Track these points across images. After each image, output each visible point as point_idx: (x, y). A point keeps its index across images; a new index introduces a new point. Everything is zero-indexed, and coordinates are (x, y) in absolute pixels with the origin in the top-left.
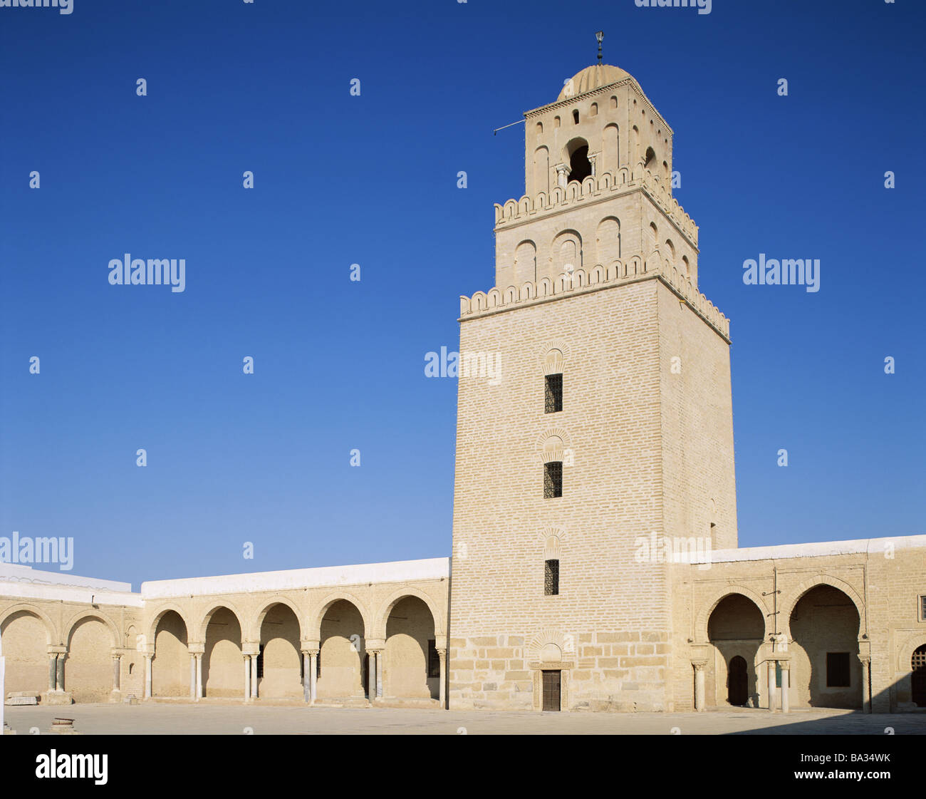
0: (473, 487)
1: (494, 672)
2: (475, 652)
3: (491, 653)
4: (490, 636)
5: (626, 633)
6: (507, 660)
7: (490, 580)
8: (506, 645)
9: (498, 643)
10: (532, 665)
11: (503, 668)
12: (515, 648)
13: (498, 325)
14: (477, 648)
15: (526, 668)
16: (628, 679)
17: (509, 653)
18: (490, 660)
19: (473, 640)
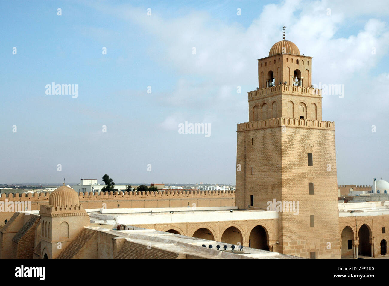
0: (288, 188)
1: (297, 253)
2: (291, 247)
3: (296, 247)
4: (295, 241)
5: (331, 239)
6: (301, 249)
7: (295, 221)
8: (300, 244)
9: (298, 243)
10: (308, 251)
11: (300, 252)
12: (303, 245)
13: (293, 131)
14: (292, 246)
15: (306, 252)
16: (332, 253)
17: (301, 247)
18: (296, 250)
19: (290, 243)
